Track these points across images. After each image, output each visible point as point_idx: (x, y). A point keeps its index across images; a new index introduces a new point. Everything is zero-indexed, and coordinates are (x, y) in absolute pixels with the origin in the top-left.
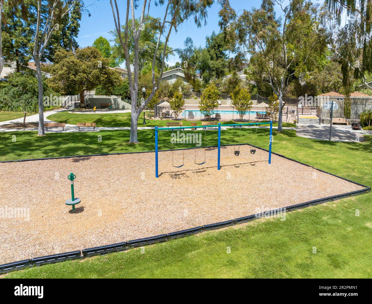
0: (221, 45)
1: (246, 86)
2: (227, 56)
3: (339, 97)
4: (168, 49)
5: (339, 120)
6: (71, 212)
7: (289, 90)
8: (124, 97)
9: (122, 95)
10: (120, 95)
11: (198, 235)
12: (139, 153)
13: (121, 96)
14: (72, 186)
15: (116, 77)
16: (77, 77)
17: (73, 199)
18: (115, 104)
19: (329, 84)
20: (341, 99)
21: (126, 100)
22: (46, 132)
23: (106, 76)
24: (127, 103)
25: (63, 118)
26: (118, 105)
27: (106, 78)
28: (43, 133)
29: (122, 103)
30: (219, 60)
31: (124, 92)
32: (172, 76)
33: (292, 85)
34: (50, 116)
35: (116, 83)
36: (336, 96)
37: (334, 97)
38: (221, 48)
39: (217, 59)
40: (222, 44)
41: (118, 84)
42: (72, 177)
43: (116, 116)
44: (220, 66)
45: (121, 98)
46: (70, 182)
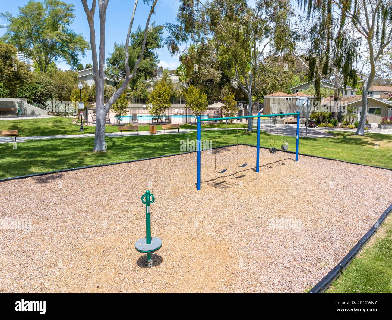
0: (149, 43)
1: (179, 89)
2: (156, 55)
3: (288, 96)
4: (85, 43)
5: (291, 119)
7: (224, 93)
8: (32, 101)
9: (28, 98)
10: (26, 97)
12: (127, 162)
13: (26, 99)
15: (25, 71)
18: (21, 109)
19: (268, 86)
20: (289, 99)
21: (36, 104)
24: (38, 107)
26: (25, 110)
29: (30, 108)
30: (147, 60)
31: (31, 94)
32: (88, 77)
33: (227, 88)
35: (26, 79)
36: (284, 96)
37: (283, 96)
38: (149, 46)
39: (144, 58)
40: (150, 41)
41: (30, 81)
43: (36, 122)
44: (149, 66)
45: (27, 102)
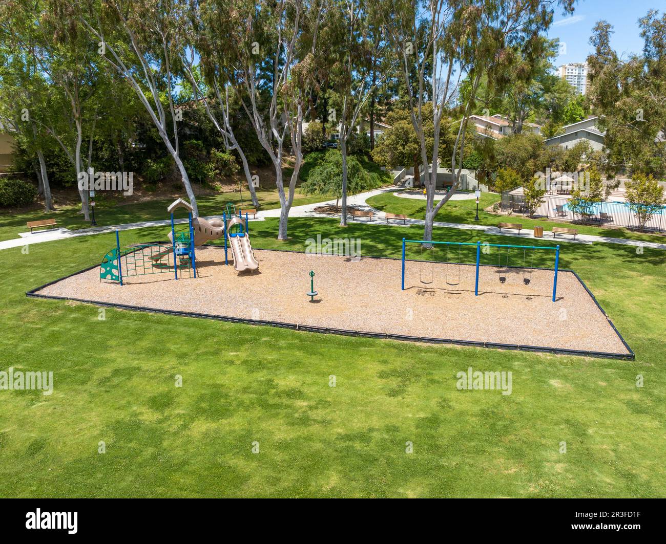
6: (310, 301)
9: (477, 170)
11: (382, 340)
13: (474, 171)
14: (312, 281)
16: (407, 148)
17: (312, 292)
18: (462, 184)
22: (351, 222)
23: (444, 146)
25: (382, 202)
26: (467, 184)
27: (444, 149)
28: (345, 223)
29: (473, 183)
32: (579, 134)
34: (371, 198)
42: (312, 274)
46: (311, 278)
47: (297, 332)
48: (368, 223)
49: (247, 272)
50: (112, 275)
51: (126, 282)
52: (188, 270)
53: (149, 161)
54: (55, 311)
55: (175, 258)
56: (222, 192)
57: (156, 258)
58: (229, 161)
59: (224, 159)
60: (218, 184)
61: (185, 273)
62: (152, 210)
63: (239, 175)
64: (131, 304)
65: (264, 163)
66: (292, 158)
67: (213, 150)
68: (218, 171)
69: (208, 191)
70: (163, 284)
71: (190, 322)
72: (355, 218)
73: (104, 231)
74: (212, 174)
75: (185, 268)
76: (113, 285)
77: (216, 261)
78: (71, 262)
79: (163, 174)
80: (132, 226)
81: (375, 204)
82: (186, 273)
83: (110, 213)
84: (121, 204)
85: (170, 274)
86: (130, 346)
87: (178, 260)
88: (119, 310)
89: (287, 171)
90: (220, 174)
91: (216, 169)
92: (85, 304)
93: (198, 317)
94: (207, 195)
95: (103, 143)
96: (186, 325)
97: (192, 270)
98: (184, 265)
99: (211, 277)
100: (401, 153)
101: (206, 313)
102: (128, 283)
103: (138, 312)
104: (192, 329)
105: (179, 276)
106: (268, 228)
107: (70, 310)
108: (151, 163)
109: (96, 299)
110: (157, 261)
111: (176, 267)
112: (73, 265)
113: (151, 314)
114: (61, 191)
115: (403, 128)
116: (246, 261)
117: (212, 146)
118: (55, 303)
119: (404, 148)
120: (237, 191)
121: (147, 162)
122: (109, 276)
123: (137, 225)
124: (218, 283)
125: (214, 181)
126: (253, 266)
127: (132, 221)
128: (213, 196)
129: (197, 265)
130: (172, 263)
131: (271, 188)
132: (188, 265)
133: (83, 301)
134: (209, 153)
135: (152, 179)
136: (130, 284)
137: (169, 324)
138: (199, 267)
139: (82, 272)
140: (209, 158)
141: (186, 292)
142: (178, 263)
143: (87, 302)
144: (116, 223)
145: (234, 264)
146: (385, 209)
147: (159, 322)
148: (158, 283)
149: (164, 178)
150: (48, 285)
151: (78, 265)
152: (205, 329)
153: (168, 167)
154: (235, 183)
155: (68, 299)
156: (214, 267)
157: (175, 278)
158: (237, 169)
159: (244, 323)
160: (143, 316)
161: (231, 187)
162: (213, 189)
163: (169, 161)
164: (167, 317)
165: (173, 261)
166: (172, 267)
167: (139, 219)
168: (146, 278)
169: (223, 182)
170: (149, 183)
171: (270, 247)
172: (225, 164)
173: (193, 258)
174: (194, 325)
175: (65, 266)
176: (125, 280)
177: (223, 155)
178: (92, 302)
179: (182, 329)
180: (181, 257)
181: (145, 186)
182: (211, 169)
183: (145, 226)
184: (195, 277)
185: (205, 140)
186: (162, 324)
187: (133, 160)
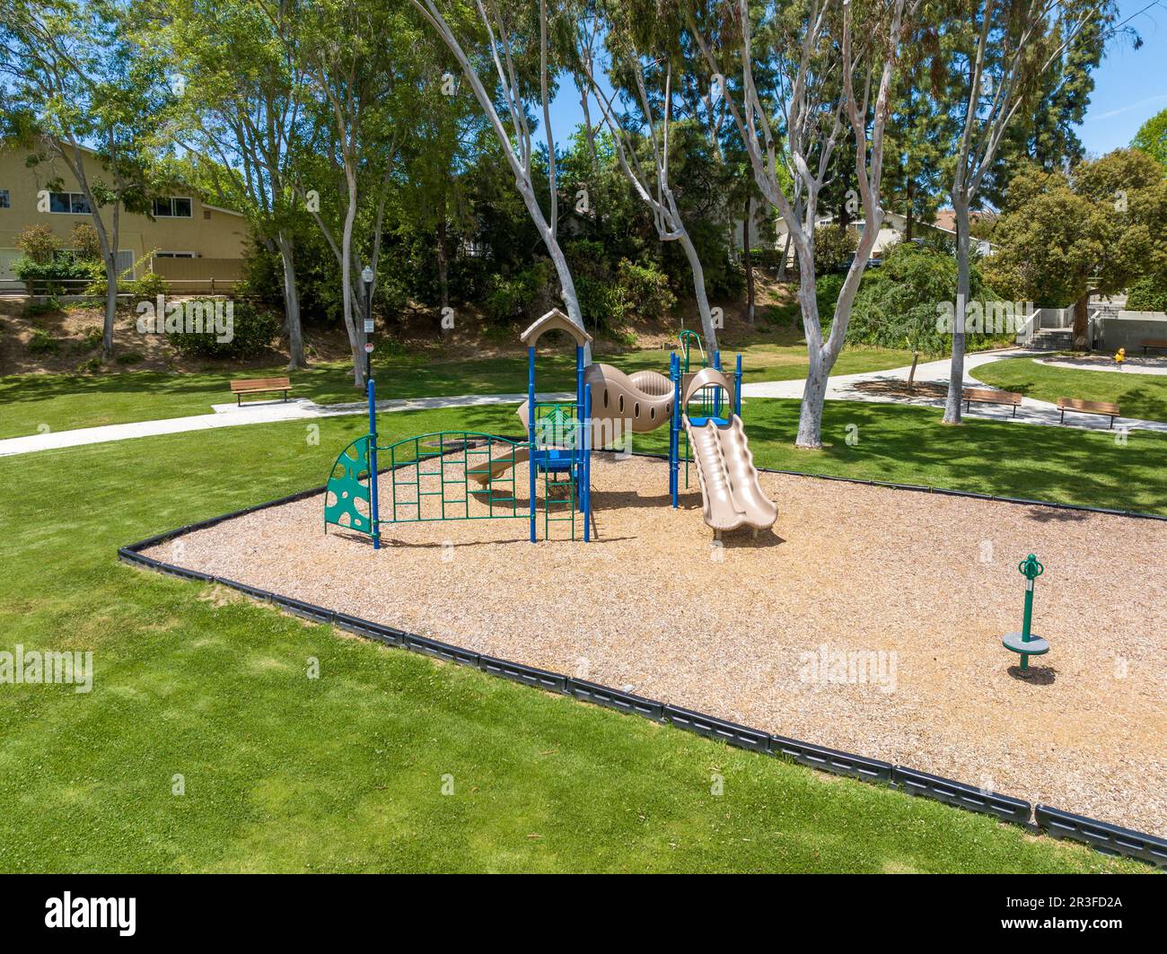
14: (1029, 595)
16: (1073, 250)
17: (1027, 637)
22: (964, 415)
25: (1016, 377)
28: (958, 417)
34: (979, 367)
42: (1031, 569)
46: (1025, 583)
47: (1032, 839)
48: (1009, 420)
49: (742, 536)
50: (354, 514)
51: (391, 537)
52: (566, 515)
53: (497, 276)
54: (161, 620)
55: (533, 477)
56: (639, 349)
57: (488, 473)
58: (655, 284)
59: (646, 280)
60: (630, 332)
61: (560, 525)
62: (494, 375)
63: (672, 316)
64: (383, 620)
65: (725, 292)
66: (781, 288)
67: (624, 262)
68: (631, 305)
69: (610, 345)
70: (493, 555)
71: (571, 721)
72: (971, 409)
73: (391, 410)
74: (619, 309)
75: (560, 508)
76: (353, 545)
77: (642, 494)
78: (281, 473)
79: (522, 304)
80: (451, 402)
81: (1000, 380)
82: (562, 523)
83: (411, 377)
84: (437, 362)
85: (515, 523)
86: (329, 826)
87: (540, 484)
88: (344, 635)
89: (770, 311)
90: (634, 311)
91: (629, 299)
92: (254, 602)
93: (601, 703)
94: (608, 353)
95: (412, 241)
96: (553, 733)
97: (580, 516)
98: (555, 501)
99: (634, 542)
100: (1058, 263)
101: (627, 688)
102: (397, 544)
103: (400, 652)
104: (578, 761)
105: (540, 533)
106: (761, 419)
107: (205, 619)
108: (500, 281)
109: (289, 591)
110: (485, 482)
111: (534, 503)
112: (283, 479)
113: (439, 664)
114: (327, 333)
115: (1062, 205)
116: (739, 499)
117: (622, 255)
118: (171, 590)
119: (1065, 253)
120: (669, 347)
121: (493, 279)
122: (346, 518)
123: (460, 402)
124: (656, 564)
125: (620, 324)
126: (761, 519)
127: (451, 392)
128: (620, 355)
129: (592, 502)
130: (523, 492)
131: (739, 345)
132: (568, 498)
133: (249, 591)
134: (615, 268)
135: (501, 313)
136: (403, 544)
137: (496, 721)
138: (597, 509)
139: (293, 499)
140: (614, 275)
141: (558, 589)
142: (541, 493)
143: (261, 595)
144: (418, 395)
145: (705, 507)
146: (1032, 392)
147: (462, 706)
148: (480, 550)
149: (523, 314)
150: (189, 530)
151: (295, 482)
152: (627, 764)
153: (533, 289)
154: (665, 331)
155: (212, 579)
156: (639, 510)
157: (528, 535)
158: (669, 302)
159: (781, 757)
160: (413, 671)
161: (657, 339)
162: (620, 340)
163: (535, 278)
164: (492, 685)
165: (528, 487)
166: (523, 503)
167: (466, 389)
168: (448, 533)
169: (640, 328)
170: (496, 323)
171: (779, 465)
172: (647, 290)
173: (581, 479)
174: (583, 738)
175: (261, 483)
176: (387, 532)
177: (643, 272)
178: (273, 598)
179: (537, 754)
180: (551, 476)
181: (485, 330)
182: (618, 298)
183: (475, 403)
184: (587, 540)
185: (608, 240)
186: (468, 716)
187: (466, 275)
